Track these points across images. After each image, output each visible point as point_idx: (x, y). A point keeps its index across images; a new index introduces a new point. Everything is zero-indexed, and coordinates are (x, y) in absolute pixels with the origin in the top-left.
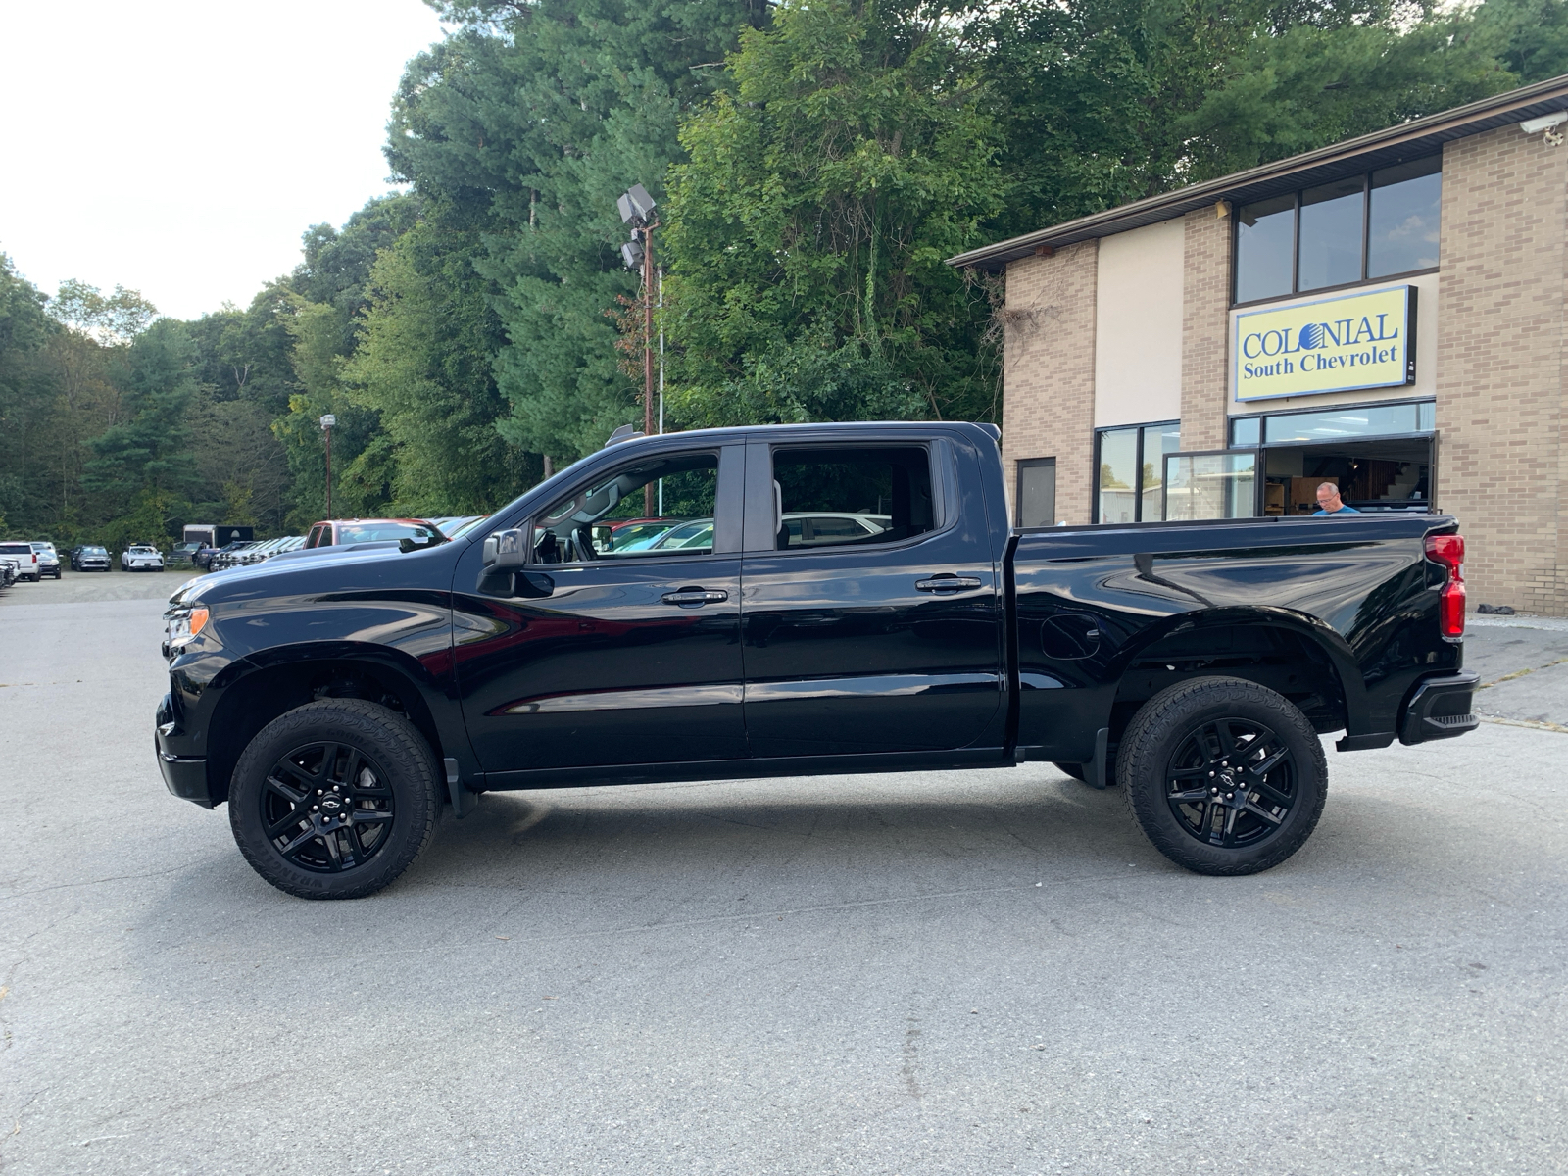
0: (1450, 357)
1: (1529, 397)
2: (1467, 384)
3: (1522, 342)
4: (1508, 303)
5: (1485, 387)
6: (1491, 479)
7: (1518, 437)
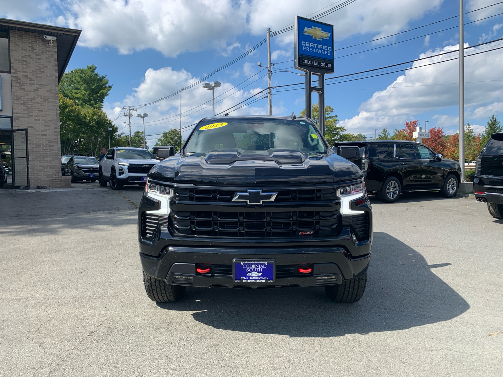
0: (18, 104)
1: (47, 121)
2: (25, 114)
3: (43, 104)
4: (38, 90)
5: (32, 116)
6: (35, 146)
7: (44, 133)
